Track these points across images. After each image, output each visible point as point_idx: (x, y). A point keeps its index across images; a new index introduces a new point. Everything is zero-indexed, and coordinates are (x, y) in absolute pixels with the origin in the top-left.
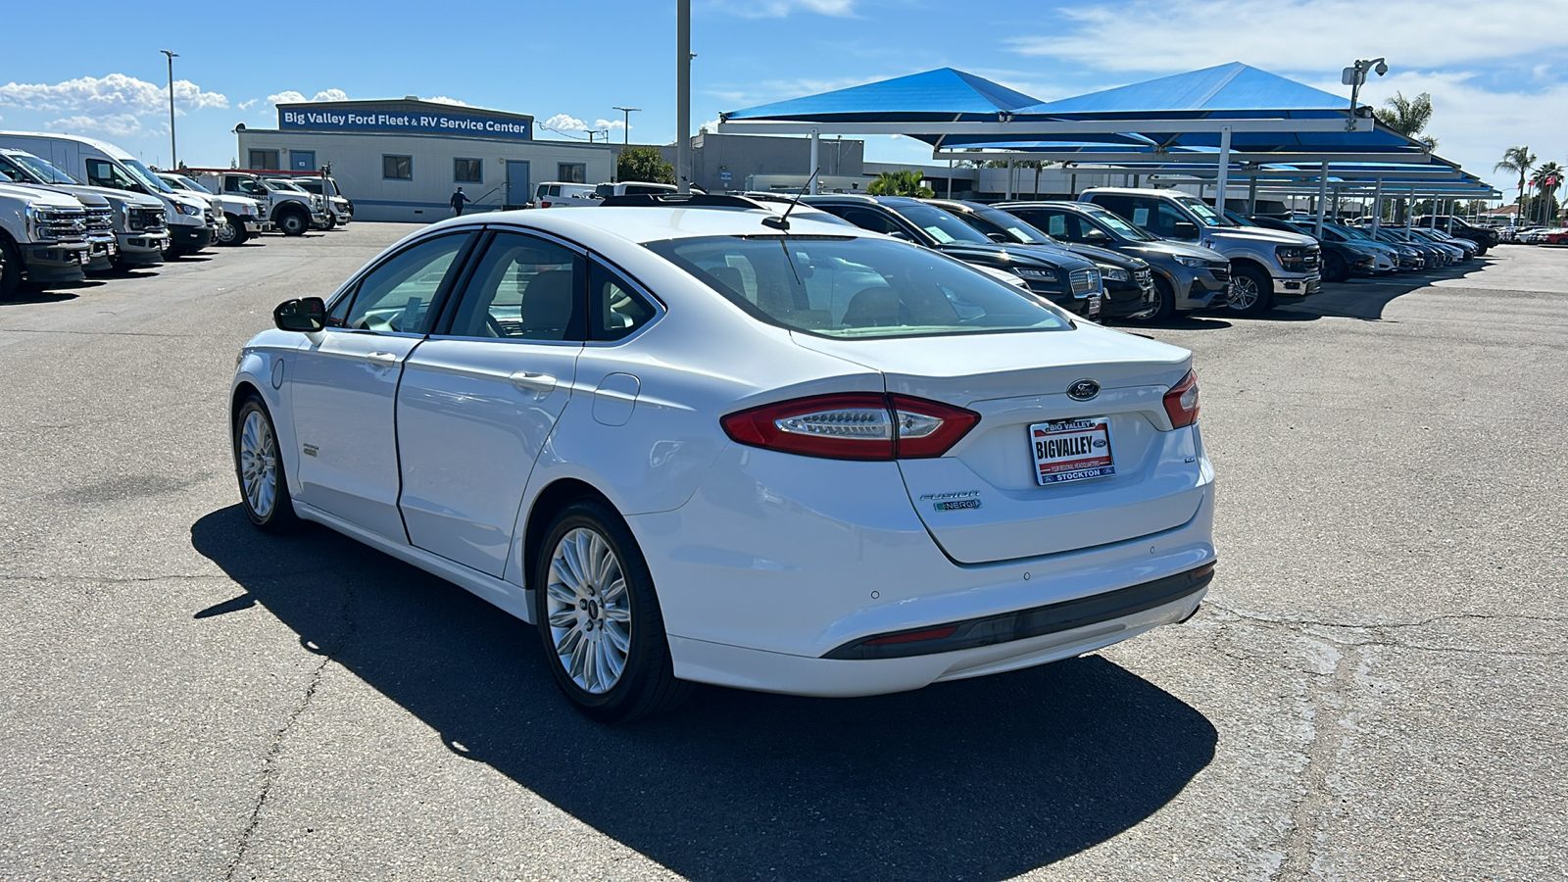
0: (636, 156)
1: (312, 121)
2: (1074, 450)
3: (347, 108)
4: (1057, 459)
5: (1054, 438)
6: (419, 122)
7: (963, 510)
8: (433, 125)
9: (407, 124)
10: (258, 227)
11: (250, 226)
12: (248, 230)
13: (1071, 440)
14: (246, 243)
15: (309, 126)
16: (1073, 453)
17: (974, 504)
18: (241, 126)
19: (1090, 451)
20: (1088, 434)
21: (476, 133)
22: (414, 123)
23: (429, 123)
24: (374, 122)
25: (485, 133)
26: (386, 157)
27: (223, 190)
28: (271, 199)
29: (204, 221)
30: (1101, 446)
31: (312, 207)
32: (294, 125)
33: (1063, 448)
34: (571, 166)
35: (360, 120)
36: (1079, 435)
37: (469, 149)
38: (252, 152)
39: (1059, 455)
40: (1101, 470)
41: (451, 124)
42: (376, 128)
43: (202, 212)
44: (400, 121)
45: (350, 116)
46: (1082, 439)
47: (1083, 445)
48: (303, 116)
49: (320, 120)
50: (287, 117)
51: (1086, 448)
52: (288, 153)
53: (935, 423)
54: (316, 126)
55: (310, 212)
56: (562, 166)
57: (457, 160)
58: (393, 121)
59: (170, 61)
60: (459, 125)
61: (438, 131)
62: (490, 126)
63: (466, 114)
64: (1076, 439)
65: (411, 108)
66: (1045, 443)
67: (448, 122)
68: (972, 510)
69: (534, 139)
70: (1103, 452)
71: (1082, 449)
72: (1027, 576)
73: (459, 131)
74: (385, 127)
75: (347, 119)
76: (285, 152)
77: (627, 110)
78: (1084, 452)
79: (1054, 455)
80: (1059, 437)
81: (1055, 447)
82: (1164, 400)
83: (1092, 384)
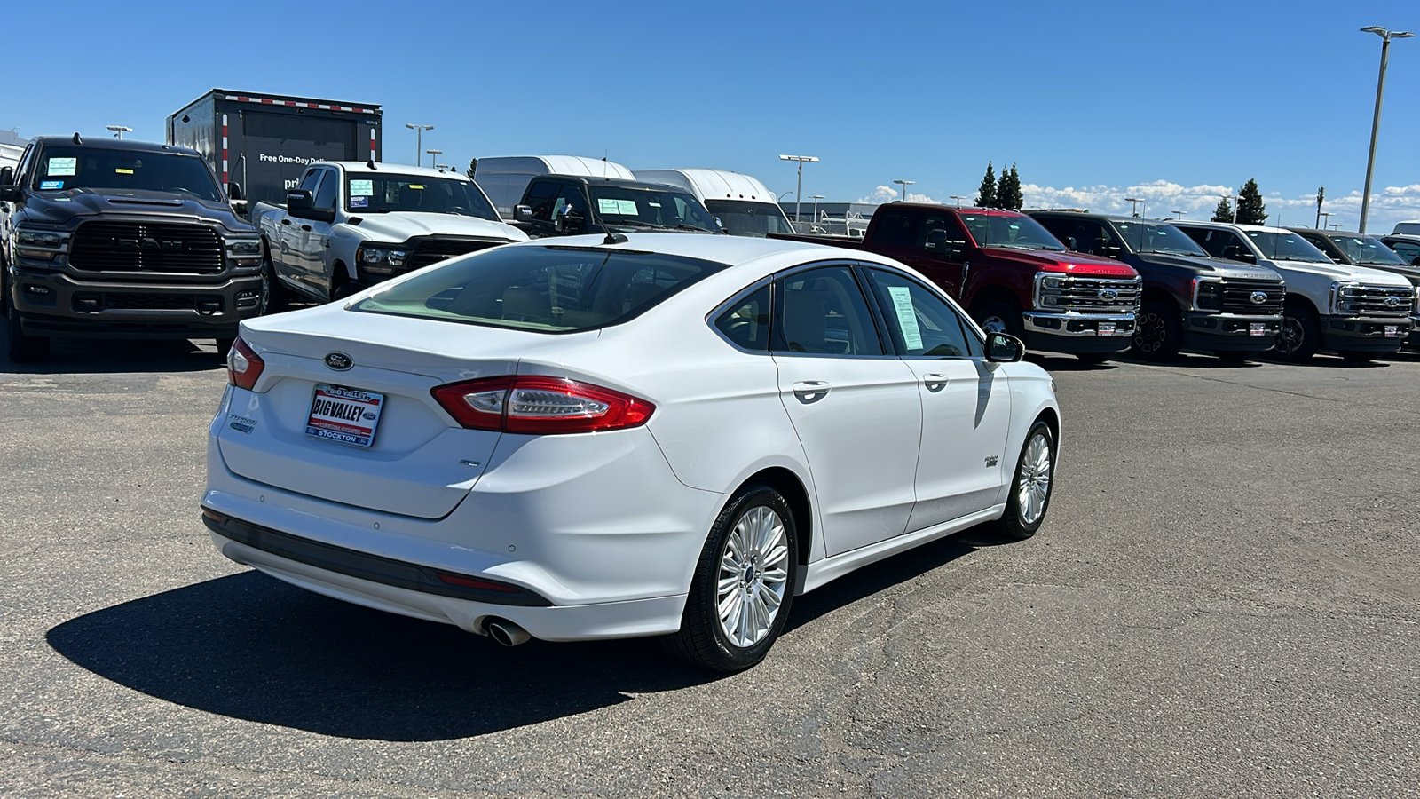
2: (346, 415)
4: (328, 418)
5: (332, 400)
13: (347, 406)
16: (344, 417)
17: (248, 430)
19: (357, 420)
20: (363, 405)
30: (370, 419)
33: (338, 410)
36: (355, 404)
39: (332, 415)
40: (357, 438)
46: (356, 408)
47: (354, 413)
51: (356, 416)
53: (246, 363)
64: (352, 407)
66: (325, 402)
70: (370, 424)
71: (353, 416)
72: (261, 500)
78: (353, 419)
79: (327, 414)
80: (337, 401)
81: (331, 408)
82: (434, 391)
83: (344, 357)
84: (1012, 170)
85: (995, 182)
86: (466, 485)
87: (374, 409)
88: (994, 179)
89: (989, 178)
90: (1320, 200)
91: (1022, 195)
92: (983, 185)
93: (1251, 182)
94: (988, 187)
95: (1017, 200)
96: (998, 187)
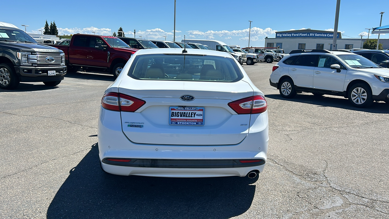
0: (370, 42)
1: (283, 36)
2: (188, 116)
3: (292, 32)
4: (179, 118)
5: (180, 111)
6: (310, 35)
7: (136, 128)
8: (313, 35)
9: (306, 35)
10: (256, 61)
11: (255, 61)
12: (254, 61)
13: (187, 113)
14: (254, 64)
15: (282, 37)
16: (187, 117)
17: (140, 126)
18: (267, 37)
19: (194, 117)
20: (195, 112)
21: (324, 37)
22: (308, 35)
23: (312, 35)
24: (298, 35)
25: (327, 37)
26: (299, 44)
27: (254, 52)
28: (265, 54)
29: (239, 59)
31: (274, 56)
32: (279, 37)
33: (183, 115)
34: (349, 45)
35: (295, 35)
37: (321, 41)
38: (268, 43)
39: (181, 116)
40: (197, 123)
41: (318, 35)
42: (299, 37)
43: (238, 57)
44: (305, 35)
45: (293, 34)
46: (192, 113)
48: (281, 34)
49: (285, 35)
50: (278, 35)
51: (193, 116)
52: (276, 44)
53: (131, 102)
54: (284, 37)
55: (273, 57)
56: (346, 45)
57: (317, 44)
58: (303, 35)
59: (250, 23)
60: (320, 35)
61: (314, 37)
62: (328, 35)
63: (322, 32)
64: (189, 113)
65: (308, 31)
66: (176, 112)
67: (317, 34)
68: (140, 128)
69: (342, 38)
70: (201, 118)
71: (191, 116)
72: (157, 150)
73: (320, 37)
74: (301, 37)
75: (292, 35)
76: (275, 43)
77: (369, 29)
79: (179, 116)
80: (182, 111)
81: (180, 114)
82: (229, 104)
83: (190, 96)
84: (54, 23)
85: (49, 26)
86: (246, 132)
87: (201, 112)
88: (48, 25)
89: (47, 25)
90: (135, 33)
91: (58, 30)
92: (45, 27)
93: (121, 28)
94: (47, 28)
95: (57, 32)
96: (50, 28)
